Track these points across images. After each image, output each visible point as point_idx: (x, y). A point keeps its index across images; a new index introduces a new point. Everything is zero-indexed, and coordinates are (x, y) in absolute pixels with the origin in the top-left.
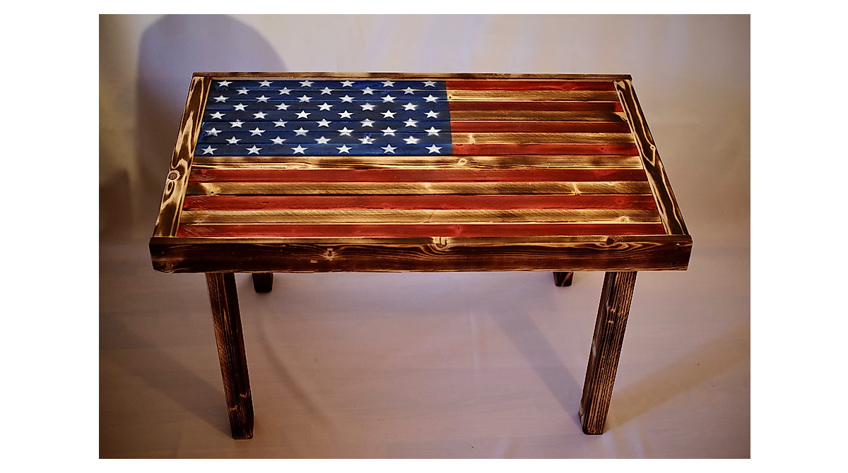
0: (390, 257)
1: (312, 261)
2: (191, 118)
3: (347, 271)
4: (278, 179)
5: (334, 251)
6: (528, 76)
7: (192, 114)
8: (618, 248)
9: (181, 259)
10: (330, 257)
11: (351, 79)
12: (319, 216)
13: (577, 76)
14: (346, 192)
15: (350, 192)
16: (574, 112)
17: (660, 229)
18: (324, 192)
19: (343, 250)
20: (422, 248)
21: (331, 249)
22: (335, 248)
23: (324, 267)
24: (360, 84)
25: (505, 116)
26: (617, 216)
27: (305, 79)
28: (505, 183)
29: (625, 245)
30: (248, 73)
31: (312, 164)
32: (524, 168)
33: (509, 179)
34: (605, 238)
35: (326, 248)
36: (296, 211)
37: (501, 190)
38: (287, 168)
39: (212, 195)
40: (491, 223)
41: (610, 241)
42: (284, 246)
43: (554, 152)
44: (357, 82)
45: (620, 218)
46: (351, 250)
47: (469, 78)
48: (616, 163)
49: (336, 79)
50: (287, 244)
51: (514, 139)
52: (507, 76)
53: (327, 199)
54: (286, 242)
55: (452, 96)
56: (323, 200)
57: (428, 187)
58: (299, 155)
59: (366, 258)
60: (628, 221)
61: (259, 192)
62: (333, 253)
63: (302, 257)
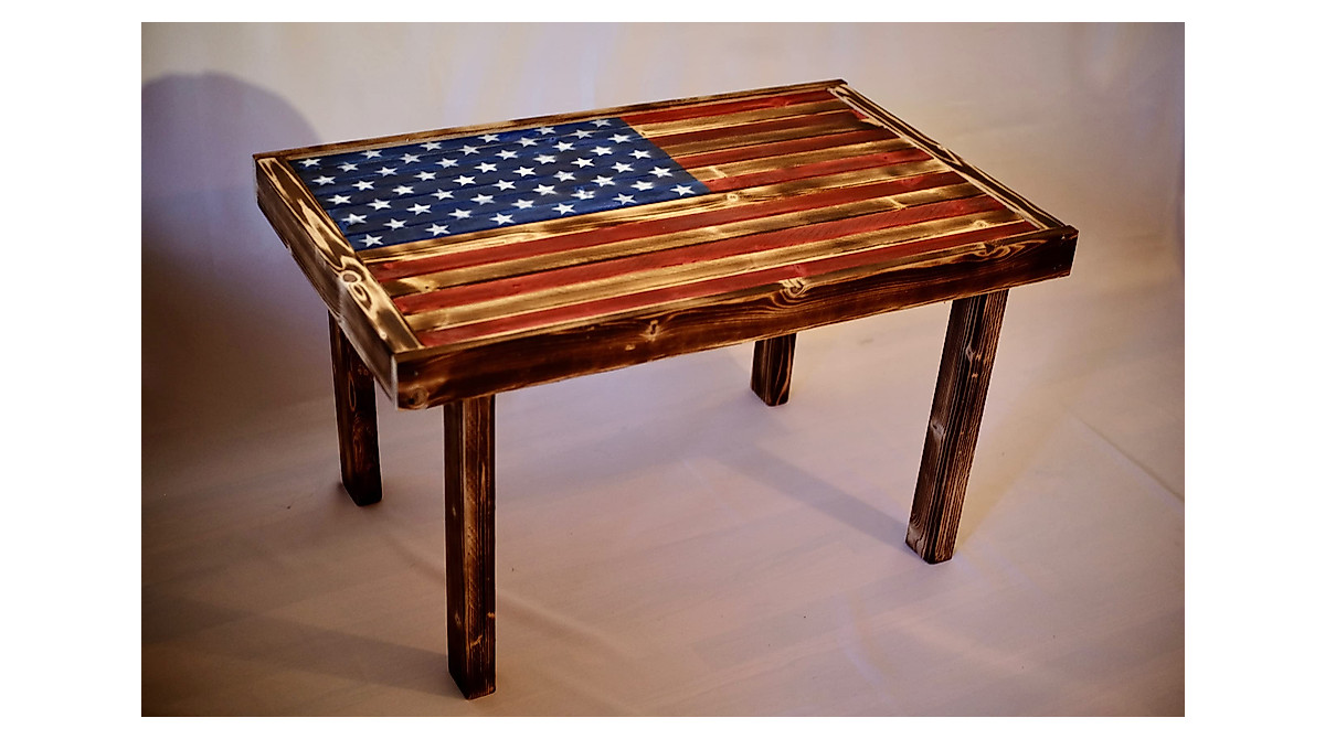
0: (730, 321)
1: (629, 348)
2: (304, 208)
3: (673, 355)
4: (507, 256)
5: (659, 324)
6: (721, 97)
7: (301, 203)
8: (1000, 256)
9: (441, 380)
10: (650, 336)
11: (491, 132)
12: (606, 287)
13: (782, 89)
14: (614, 255)
15: (620, 254)
16: (814, 127)
17: (1027, 226)
18: (585, 260)
19: (672, 320)
20: (773, 298)
21: (655, 322)
22: (661, 320)
23: (644, 354)
24: (508, 137)
25: (734, 142)
26: (969, 222)
27: (425, 141)
28: (805, 212)
29: (1007, 249)
30: (337, 144)
31: (536, 232)
32: (814, 191)
33: (809, 206)
34: (982, 245)
35: (648, 322)
36: (569, 287)
37: (811, 219)
38: (506, 242)
39: (429, 290)
40: (832, 255)
41: (989, 247)
42: (593, 328)
43: (833, 171)
44: (501, 135)
45: (975, 223)
46: (684, 318)
47: (648, 109)
48: (917, 170)
49: (469, 135)
50: (596, 325)
51: (773, 165)
52: (695, 101)
53: (597, 267)
54: (593, 322)
55: (646, 131)
56: (593, 269)
57: (713, 232)
58: (506, 225)
59: (700, 328)
60: (986, 225)
61: (496, 276)
62: (657, 327)
63: (614, 344)
